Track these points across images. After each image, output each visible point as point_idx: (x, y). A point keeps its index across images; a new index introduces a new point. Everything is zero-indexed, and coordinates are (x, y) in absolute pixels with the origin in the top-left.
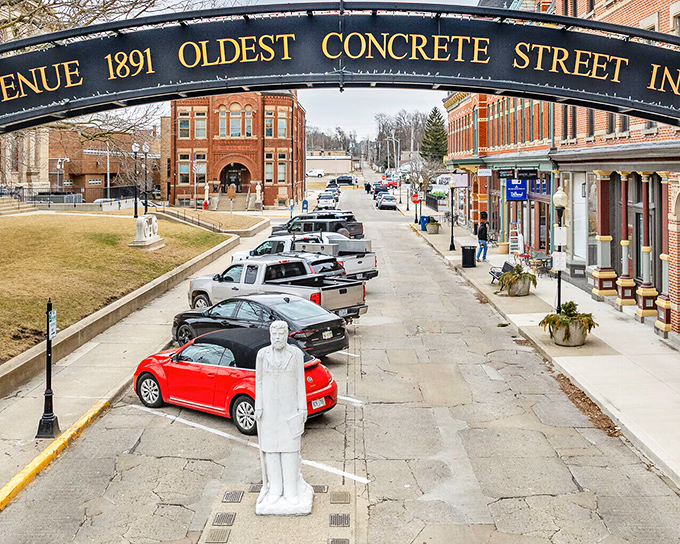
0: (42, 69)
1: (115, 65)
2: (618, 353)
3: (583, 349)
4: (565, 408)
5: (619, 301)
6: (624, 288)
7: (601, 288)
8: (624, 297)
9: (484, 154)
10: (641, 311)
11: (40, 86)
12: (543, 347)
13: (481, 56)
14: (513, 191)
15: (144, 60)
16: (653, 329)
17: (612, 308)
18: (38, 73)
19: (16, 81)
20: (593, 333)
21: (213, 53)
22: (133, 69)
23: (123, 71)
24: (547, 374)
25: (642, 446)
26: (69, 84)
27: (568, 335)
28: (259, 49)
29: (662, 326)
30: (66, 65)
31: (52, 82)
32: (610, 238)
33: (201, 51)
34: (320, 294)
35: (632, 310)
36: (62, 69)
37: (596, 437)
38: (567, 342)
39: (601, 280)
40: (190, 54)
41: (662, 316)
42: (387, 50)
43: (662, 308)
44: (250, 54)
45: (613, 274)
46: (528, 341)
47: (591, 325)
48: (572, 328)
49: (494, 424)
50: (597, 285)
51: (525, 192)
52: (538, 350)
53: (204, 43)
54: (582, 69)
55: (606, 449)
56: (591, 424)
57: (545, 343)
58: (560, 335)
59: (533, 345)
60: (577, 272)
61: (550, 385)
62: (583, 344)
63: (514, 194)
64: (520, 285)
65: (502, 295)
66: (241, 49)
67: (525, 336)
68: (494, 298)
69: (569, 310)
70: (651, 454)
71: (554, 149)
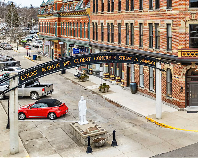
0: (54, 65)
1: (65, 64)
2: (115, 92)
3: (108, 93)
4: (110, 104)
5: (111, 80)
6: (112, 77)
7: (106, 77)
8: (112, 79)
9: (60, 37)
10: (117, 82)
11: (54, 68)
12: (99, 93)
13: (115, 58)
14: (75, 51)
15: (69, 63)
16: (120, 86)
17: (109, 82)
18: (53, 66)
19: (50, 67)
20: (110, 89)
21: (79, 61)
22: (68, 64)
23: (66, 64)
24: (103, 99)
25: (126, 108)
26: (58, 67)
27: (104, 90)
28: (86, 60)
29: (123, 85)
30: (57, 64)
31: (55, 67)
32: (108, 66)
33: (78, 61)
34: (44, 88)
35: (114, 82)
36: (57, 65)
37: (118, 108)
38: (104, 92)
39: (106, 76)
40: (76, 61)
41: (123, 83)
42: (103, 58)
43: (122, 82)
44: (84, 61)
45: (108, 74)
46: (94, 92)
47: (109, 87)
48: (105, 89)
49: (99, 109)
50: (105, 77)
51: (79, 51)
52: (98, 94)
53: (78, 59)
54: (127, 59)
55: (120, 109)
56: (116, 106)
57: (99, 92)
58: (103, 90)
59: (96, 93)
60: (97, 73)
61: (105, 101)
62: (108, 91)
63: (76, 52)
64: (85, 79)
65: (80, 82)
66: (83, 60)
67: (93, 91)
68: (78, 83)
69: (104, 84)
70: (128, 109)
71: (90, 42)
